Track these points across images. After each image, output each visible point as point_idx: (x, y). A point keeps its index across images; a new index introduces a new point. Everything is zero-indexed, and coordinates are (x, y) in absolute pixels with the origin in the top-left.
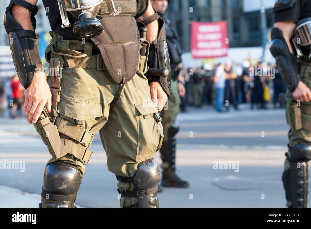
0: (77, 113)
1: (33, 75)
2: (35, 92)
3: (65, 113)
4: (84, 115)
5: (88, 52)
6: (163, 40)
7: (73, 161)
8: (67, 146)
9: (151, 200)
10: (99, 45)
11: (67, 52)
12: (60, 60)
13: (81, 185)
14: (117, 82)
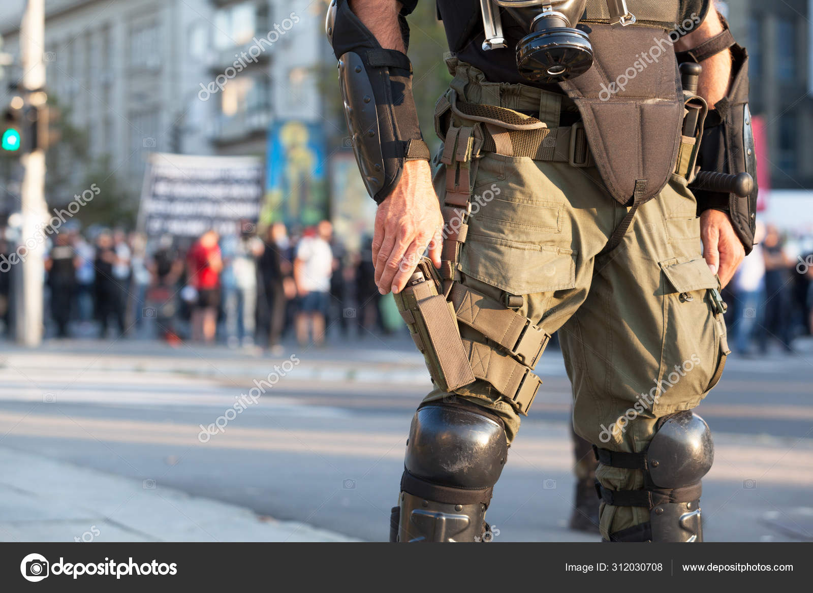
0: (510, 275)
1: (402, 166)
2: (402, 212)
3: (477, 273)
4: (528, 282)
5: (549, 117)
6: (743, 102)
7: (490, 400)
8: (477, 360)
9: (685, 519)
10: (578, 100)
11: (495, 113)
12: (473, 135)
13: (505, 465)
14: (620, 200)
